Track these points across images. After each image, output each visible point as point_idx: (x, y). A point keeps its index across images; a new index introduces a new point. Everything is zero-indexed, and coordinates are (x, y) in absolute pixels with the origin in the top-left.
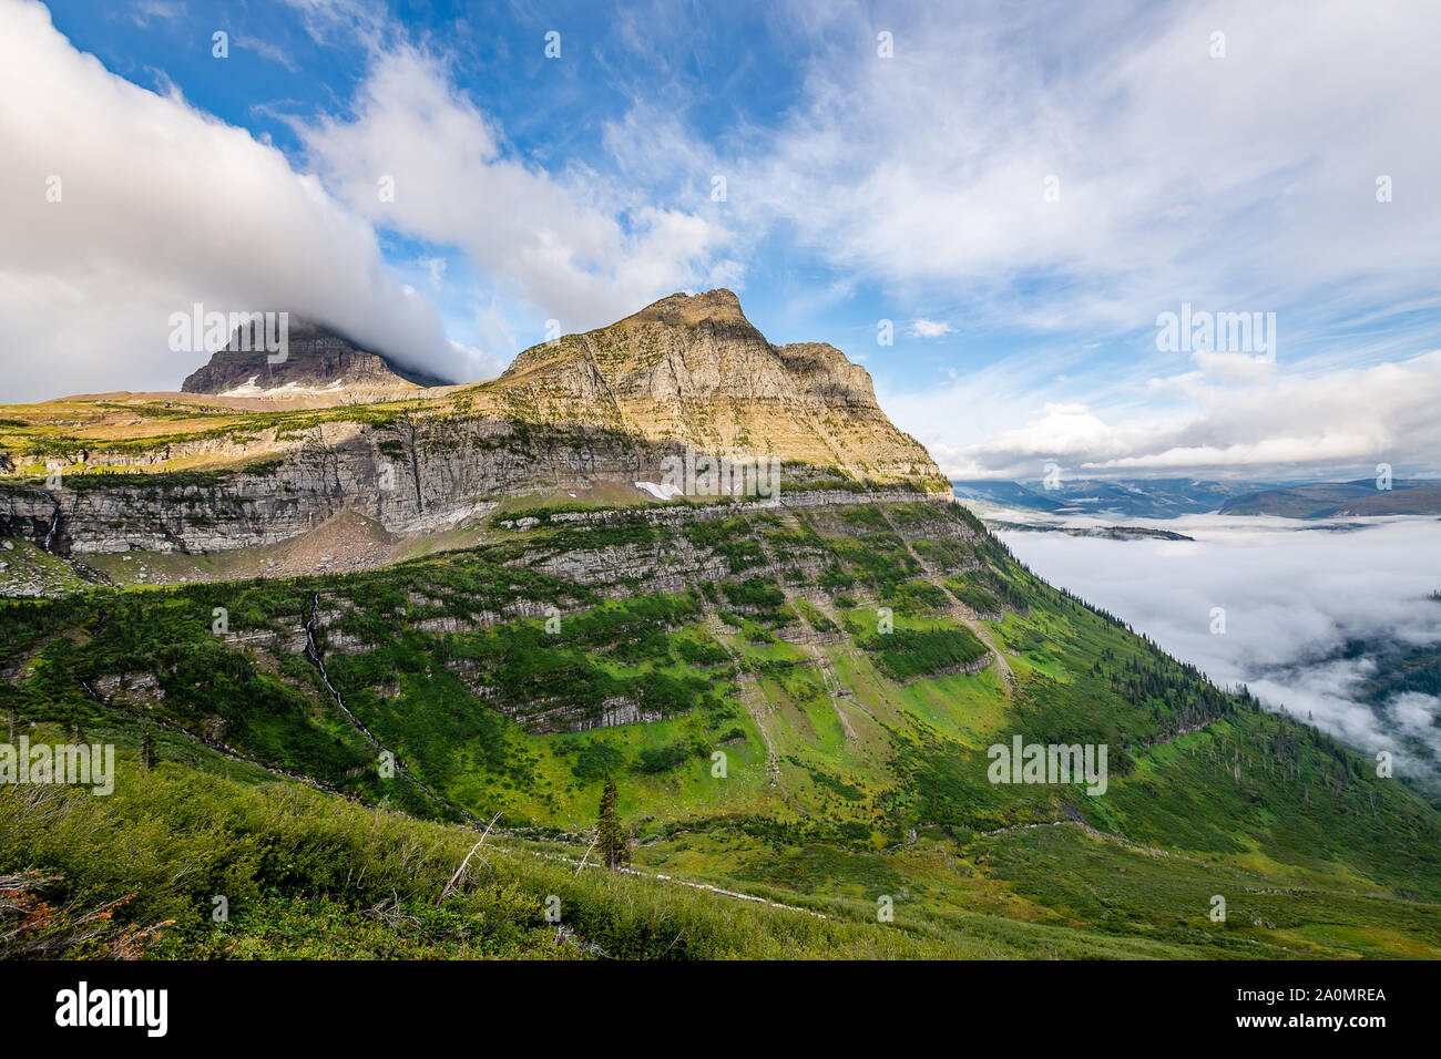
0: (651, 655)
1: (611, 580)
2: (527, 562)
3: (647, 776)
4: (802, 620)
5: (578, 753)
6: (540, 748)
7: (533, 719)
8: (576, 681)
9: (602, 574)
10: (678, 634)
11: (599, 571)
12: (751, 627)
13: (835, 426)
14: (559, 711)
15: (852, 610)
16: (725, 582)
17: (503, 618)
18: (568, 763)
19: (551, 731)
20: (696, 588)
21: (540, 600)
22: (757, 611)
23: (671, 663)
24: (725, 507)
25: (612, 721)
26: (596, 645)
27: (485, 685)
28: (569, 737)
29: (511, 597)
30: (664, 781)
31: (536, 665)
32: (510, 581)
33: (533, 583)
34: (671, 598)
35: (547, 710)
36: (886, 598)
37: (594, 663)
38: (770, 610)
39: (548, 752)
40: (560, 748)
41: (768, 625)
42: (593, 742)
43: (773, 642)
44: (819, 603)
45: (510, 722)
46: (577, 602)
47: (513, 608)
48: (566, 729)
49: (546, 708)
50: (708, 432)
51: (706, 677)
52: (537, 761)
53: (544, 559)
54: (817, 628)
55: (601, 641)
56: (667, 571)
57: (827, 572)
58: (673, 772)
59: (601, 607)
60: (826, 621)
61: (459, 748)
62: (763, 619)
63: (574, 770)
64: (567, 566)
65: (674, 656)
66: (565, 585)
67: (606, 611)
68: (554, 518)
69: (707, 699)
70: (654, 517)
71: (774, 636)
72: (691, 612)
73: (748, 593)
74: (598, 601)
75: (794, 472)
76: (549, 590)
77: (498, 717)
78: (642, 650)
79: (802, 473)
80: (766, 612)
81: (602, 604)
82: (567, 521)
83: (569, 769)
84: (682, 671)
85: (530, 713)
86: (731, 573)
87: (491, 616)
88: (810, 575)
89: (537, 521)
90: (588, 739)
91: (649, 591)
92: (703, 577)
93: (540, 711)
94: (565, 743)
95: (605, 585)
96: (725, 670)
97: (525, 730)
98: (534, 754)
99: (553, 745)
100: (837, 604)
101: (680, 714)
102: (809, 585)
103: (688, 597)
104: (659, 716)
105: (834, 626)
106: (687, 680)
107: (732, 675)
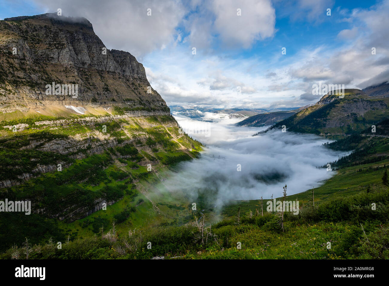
0: (102, 180)
1: (76, 151)
2: (33, 146)
3: (120, 224)
4: (145, 158)
5: (92, 225)
6: (75, 227)
7: (68, 217)
8: (80, 196)
9: (71, 149)
10: (108, 170)
11: (69, 148)
12: (131, 163)
13: (136, 86)
14: (78, 210)
15: (158, 152)
16: (117, 147)
17: (34, 175)
18: (89, 229)
19: (77, 219)
20: (107, 151)
21: (49, 164)
22: (130, 157)
23: (110, 181)
24: (109, 117)
25: (98, 209)
26: (80, 180)
27: (41, 208)
28: (85, 219)
29: (34, 164)
30: (126, 224)
31: (61, 194)
32: (30, 157)
33: (42, 157)
34: (100, 156)
35: (73, 211)
36: (165, 147)
37: (82, 187)
38: (135, 156)
39: (79, 228)
40: (84, 225)
41: (135, 161)
42: (95, 218)
43: (138, 167)
44: (148, 152)
45: (58, 221)
46: (65, 163)
47: (37, 170)
48: (83, 217)
49: (72, 210)
50: (91, 84)
51: (123, 184)
52: (77, 233)
53: (42, 145)
54: (151, 160)
55: (82, 178)
56: (96, 145)
57: (148, 140)
58: (127, 220)
59: (75, 164)
60: (152, 157)
61: (42, 239)
62: (133, 159)
63: (93, 231)
64: (54, 147)
65: (110, 178)
66: (57, 156)
67: (79, 165)
68: (37, 124)
69: (127, 191)
70: (83, 122)
71: (138, 165)
72: (109, 160)
73: (126, 150)
74: (73, 161)
75: (129, 103)
76: (51, 159)
77: (51, 221)
78: (99, 179)
79: (131, 104)
80: (134, 156)
81: (75, 162)
82: (44, 125)
83: (91, 231)
84: (115, 184)
85: (66, 215)
86: (118, 143)
87: (28, 175)
88: (143, 142)
89: (27, 125)
90: (92, 218)
91: (91, 154)
92: (109, 146)
93: (69, 213)
94: (85, 222)
95: (74, 154)
96: (128, 180)
97: (65, 222)
98: (74, 230)
99: (80, 224)
100: (153, 151)
101: (120, 199)
102: (144, 146)
103: (106, 155)
104: (114, 202)
105: (155, 159)
106: (118, 186)
107: (131, 181)
